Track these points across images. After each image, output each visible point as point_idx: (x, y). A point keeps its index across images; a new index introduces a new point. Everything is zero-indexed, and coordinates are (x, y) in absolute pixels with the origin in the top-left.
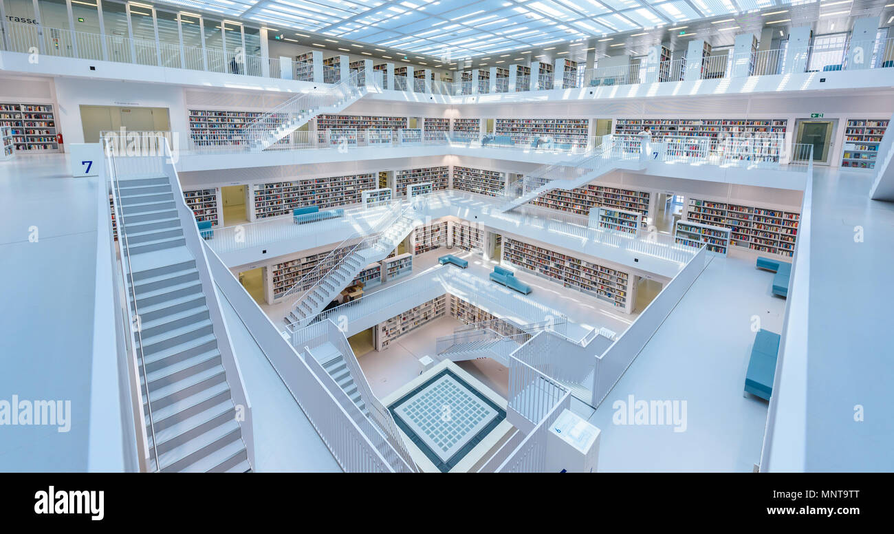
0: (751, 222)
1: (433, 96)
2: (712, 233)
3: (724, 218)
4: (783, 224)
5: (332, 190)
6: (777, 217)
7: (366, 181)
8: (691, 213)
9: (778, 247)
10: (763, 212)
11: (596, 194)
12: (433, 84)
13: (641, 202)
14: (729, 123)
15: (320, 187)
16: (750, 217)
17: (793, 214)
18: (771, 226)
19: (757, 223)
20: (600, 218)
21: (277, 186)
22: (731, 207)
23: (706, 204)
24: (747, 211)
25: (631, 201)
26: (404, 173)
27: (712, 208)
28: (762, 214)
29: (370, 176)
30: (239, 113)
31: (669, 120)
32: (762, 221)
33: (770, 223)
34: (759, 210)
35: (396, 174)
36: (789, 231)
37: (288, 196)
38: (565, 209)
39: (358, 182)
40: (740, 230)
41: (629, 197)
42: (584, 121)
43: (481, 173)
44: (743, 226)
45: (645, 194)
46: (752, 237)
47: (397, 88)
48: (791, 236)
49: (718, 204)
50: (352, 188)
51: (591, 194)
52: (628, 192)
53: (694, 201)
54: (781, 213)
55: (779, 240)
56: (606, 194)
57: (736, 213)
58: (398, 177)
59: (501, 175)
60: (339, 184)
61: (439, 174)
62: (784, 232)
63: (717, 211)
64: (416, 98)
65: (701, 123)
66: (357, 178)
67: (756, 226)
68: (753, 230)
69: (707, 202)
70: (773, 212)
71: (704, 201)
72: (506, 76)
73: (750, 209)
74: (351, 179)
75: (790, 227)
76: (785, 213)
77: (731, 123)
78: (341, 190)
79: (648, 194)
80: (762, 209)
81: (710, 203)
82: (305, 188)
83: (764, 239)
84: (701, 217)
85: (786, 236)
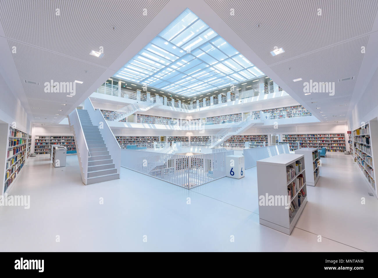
0: (306, 140)
1: (182, 109)
2: (292, 144)
3: (296, 140)
4: (319, 139)
5: (142, 142)
6: (316, 137)
7: (155, 139)
8: (284, 140)
9: (319, 148)
10: (310, 135)
11: (247, 139)
12: (182, 105)
13: (265, 139)
14: (292, 107)
15: (137, 140)
16: (306, 139)
17: (321, 134)
18: (314, 140)
19: (309, 140)
20: (249, 145)
21: (121, 138)
22: (298, 135)
23: (289, 136)
24: (304, 136)
25: (261, 139)
26: (171, 138)
27: (291, 137)
28: (310, 136)
29: (157, 137)
30: (108, 111)
31: (271, 109)
32: (311, 139)
33: (314, 139)
34: (309, 135)
35: (167, 138)
36: (321, 141)
37: (125, 142)
38: (236, 147)
39: (152, 139)
40: (303, 144)
41: (260, 138)
42: (240, 114)
43: (202, 137)
44: (304, 142)
45: (266, 136)
46: (308, 146)
47: (168, 105)
48: (322, 143)
49: (293, 135)
50: (150, 142)
51: (245, 139)
52: (259, 136)
53: (284, 135)
54: (317, 135)
55: (319, 145)
56: (251, 138)
57: (301, 137)
58: (168, 139)
59: (209, 137)
60: (145, 139)
61: (185, 139)
62: (319, 142)
63: (293, 138)
64: (176, 109)
65: (283, 109)
66: (152, 138)
67: (309, 141)
68: (308, 143)
69: (289, 135)
70: (314, 135)
71: (288, 135)
72: (209, 100)
73: (305, 135)
74: (150, 138)
75: (321, 139)
76: (318, 134)
77: (293, 107)
78: (145, 142)
79: (267, 135)
80: (310, 134)
81: (290, 135)
82: (131, 139)
83: (313, 146)
84: (288, 141)
85: (321, 143)
